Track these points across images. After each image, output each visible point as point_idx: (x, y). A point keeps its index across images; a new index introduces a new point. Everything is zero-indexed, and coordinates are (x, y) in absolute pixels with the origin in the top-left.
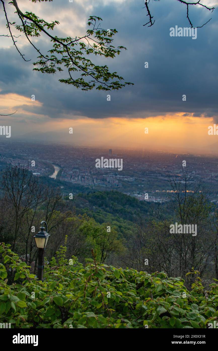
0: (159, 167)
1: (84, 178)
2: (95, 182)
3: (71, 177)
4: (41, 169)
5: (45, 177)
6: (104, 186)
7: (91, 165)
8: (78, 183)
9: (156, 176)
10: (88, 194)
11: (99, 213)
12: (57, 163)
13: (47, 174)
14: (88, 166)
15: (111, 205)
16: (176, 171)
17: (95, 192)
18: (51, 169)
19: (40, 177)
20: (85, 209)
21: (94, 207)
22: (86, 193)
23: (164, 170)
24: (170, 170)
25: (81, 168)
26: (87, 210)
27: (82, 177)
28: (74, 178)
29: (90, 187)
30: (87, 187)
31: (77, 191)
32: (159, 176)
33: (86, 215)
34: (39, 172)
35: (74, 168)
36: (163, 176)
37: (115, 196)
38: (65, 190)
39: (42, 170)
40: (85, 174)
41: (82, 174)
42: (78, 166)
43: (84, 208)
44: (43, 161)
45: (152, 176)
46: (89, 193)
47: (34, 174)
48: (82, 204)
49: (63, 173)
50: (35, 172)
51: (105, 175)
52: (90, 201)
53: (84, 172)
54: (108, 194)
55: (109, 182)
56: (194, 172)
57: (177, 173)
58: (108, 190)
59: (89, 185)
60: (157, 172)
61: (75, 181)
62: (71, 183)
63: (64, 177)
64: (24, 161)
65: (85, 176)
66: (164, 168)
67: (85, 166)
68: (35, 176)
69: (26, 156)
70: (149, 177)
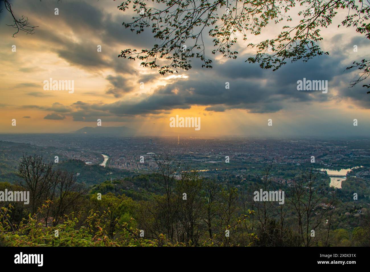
0: (192, 151)
1: (130, 164)
2: (139, 167)
3: (119, 164)
4: (92, 159)
5: (95, 166)
6: (147, 170)
7: (135, 153)
8: (125, 169)
9: (190, 159)
10: (133, 178)
11: (143, 193)
12: (106, 153)
13: (98, 163)
14: (132, 154)
15: (153, 186)
16: (207, 154)
17: (139, 176)
18: (101, 158)
19: (92, 166)
20: (131, 191)
21: (138, 188)
22: (132, 176)
23: (197, 153)
24: (202, 153)
25: (126, 156)
26: (133, 191)
27: (128, 164)
28: (121, 165)
29: (134, 171)
30: (133, 171)
31: (124, 176)
32: (193, 158)
33: (125, 195)
34: (91, 162)
35: (121, 156)
36: (196, 158)
37: (156, 178)
38: (114, 175)
39: (94, 159)
40: (130, 161)
41: (128, 161)
42: (124, 154)
43: (130, 189)
44: (94, 151)
45: (186, 159)
46: (134, 176)
47: (86, 163)
48: (128, 186)
49: (111, 161)
50: (87, 162)
51: (148, 160)
52: (135, 183)
53: (129, 160)
54: (150, 176)
55: (151, 166)
56: (221, 153)
57: (207, 155)
58: (150, 173)
59: (134, 170)
60: (191, 155)
61: (122, 167)
62: (119, 169)
63: (112, 164)
64: (78, 153)
65: (130, 162)
66: (197, 151)
67: (130, 154)
68: (87, 165)
69: (79, 148)
70: (184, 160)
